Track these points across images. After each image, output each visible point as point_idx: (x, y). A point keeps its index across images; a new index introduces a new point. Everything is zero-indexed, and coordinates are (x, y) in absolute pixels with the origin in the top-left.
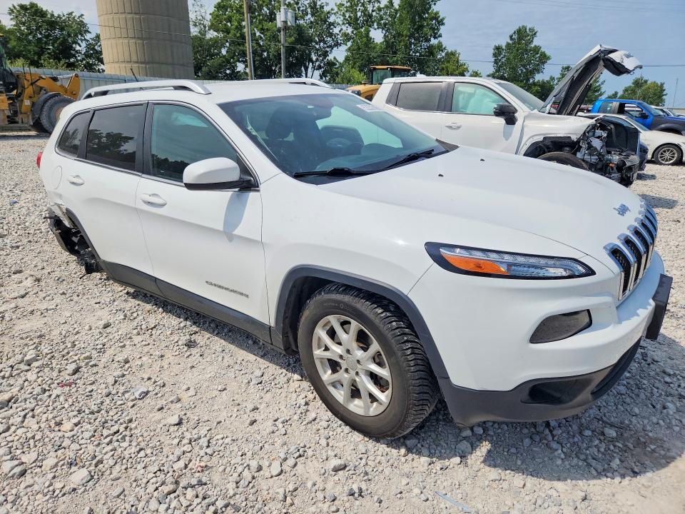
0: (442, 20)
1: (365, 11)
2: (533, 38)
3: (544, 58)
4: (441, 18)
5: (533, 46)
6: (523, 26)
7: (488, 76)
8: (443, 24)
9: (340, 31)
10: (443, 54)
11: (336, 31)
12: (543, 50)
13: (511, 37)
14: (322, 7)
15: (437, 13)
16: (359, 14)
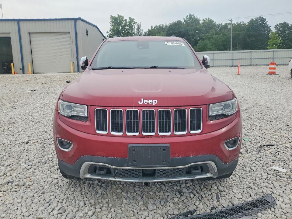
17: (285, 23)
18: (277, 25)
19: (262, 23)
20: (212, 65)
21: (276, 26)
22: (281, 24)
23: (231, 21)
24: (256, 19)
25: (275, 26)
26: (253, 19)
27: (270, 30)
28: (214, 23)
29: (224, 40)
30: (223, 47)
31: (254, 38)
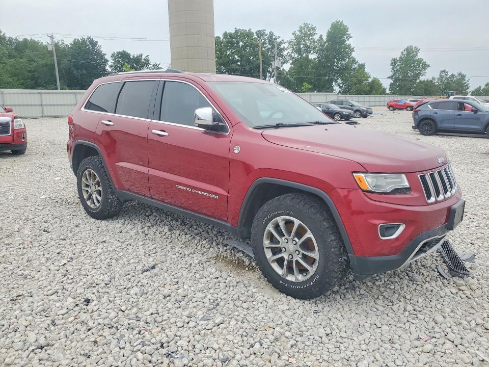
0: (353, 48)
1: (306, 44)
2: (417, 54)
3: (425, 66)
4: (352, 47)
5: (417, 58)
6: (410, 46)
7: (388, 78)
8: (354, 51)
9: (288, 54)
10: (357, 65)
11: (285, 53)
12: (424, 60)
13: (402, 53)
14: (275, 39)
15: (349, 45)
16: (302, 46)
17: (124, 52)
18: (114, 53)
19: (94, 48)
20: (42, 115)
21: (113, 56)
22: (119, 53)
23: (52, 37)
24: (83, 40)
25: (111, 55)
26: (78, 40)
27: (107, 61)
28: (2, 34)
29: (33, 69)
30: (33, 82)
31: (84, 70)
